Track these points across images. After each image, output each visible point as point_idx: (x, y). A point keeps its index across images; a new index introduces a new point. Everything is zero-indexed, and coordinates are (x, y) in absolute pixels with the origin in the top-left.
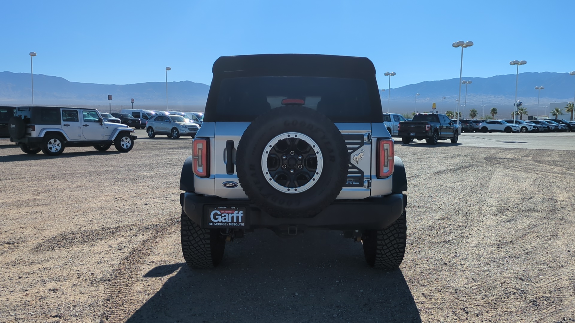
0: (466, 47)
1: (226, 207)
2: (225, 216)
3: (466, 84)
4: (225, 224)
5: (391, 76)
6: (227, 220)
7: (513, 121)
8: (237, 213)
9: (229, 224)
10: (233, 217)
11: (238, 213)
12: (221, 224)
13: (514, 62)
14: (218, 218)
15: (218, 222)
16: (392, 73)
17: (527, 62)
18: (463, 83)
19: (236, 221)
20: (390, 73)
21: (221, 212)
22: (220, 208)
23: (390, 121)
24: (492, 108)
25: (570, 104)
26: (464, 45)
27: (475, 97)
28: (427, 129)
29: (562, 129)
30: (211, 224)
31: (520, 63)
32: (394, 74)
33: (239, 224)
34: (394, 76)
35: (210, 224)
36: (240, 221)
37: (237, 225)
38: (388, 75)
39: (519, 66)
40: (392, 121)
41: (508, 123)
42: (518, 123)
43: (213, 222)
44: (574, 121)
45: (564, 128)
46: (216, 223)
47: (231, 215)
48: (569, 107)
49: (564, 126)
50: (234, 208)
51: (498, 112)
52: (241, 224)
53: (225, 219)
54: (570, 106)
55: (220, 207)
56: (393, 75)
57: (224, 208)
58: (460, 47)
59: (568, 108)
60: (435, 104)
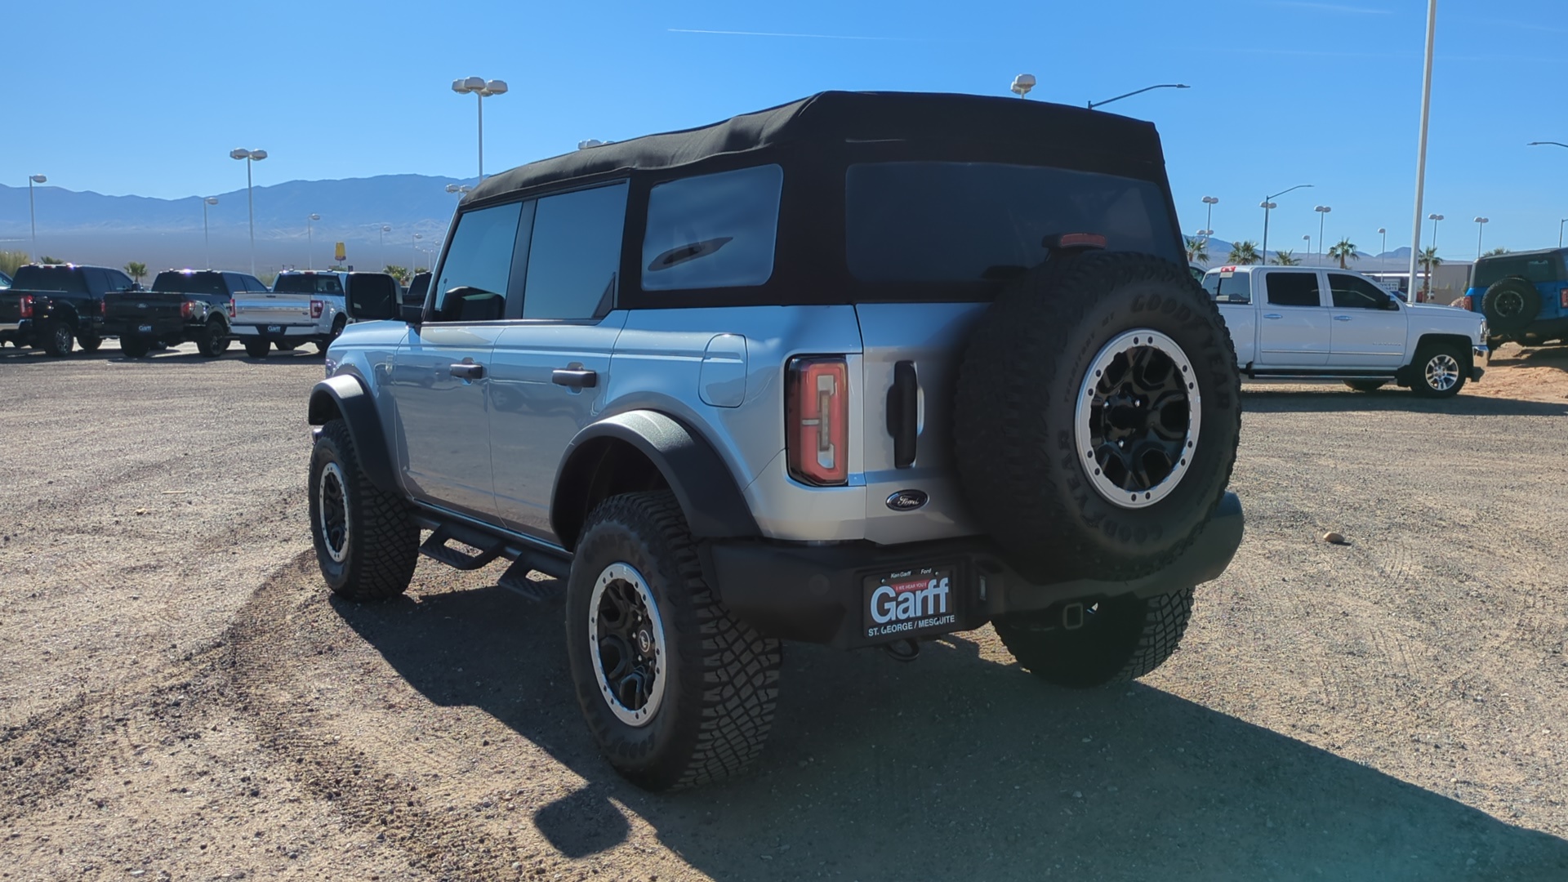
0: (487, 95)
1: (909, 573)
2: (906, 600)
3: (457, 193)
4: (909, 626)
5: (251, 161)
6: (911, 614)
8: (935, 587)
9: (918, 624)
10: (925, 600)
11: (937, 586)
12: (899, 627)
13: (588, 143)
14: (889, 610)
15: (890, 622)
16: (254, 152)
19: (932, 613)
20: (251, 151)
21: (897, 589)
22: (896, 576)
26: (485, 90)
27: (437, 228)
30: (874, 631)
32: (261, 156)
33: (943, 620)
34: (262, 160)
35: (871, 633)
36: (943, 609)
37: (938, 623)
38: (241, 157)
43: (879, 625)
46: (885, 625)
47: (920, 595)
50: (930, 571)
52: (948, 617)
53: (905, 611)
55: (896, 572)
56: (260, 158)
57: (905, 574)
58: (473, 95)
60: (342, 244)
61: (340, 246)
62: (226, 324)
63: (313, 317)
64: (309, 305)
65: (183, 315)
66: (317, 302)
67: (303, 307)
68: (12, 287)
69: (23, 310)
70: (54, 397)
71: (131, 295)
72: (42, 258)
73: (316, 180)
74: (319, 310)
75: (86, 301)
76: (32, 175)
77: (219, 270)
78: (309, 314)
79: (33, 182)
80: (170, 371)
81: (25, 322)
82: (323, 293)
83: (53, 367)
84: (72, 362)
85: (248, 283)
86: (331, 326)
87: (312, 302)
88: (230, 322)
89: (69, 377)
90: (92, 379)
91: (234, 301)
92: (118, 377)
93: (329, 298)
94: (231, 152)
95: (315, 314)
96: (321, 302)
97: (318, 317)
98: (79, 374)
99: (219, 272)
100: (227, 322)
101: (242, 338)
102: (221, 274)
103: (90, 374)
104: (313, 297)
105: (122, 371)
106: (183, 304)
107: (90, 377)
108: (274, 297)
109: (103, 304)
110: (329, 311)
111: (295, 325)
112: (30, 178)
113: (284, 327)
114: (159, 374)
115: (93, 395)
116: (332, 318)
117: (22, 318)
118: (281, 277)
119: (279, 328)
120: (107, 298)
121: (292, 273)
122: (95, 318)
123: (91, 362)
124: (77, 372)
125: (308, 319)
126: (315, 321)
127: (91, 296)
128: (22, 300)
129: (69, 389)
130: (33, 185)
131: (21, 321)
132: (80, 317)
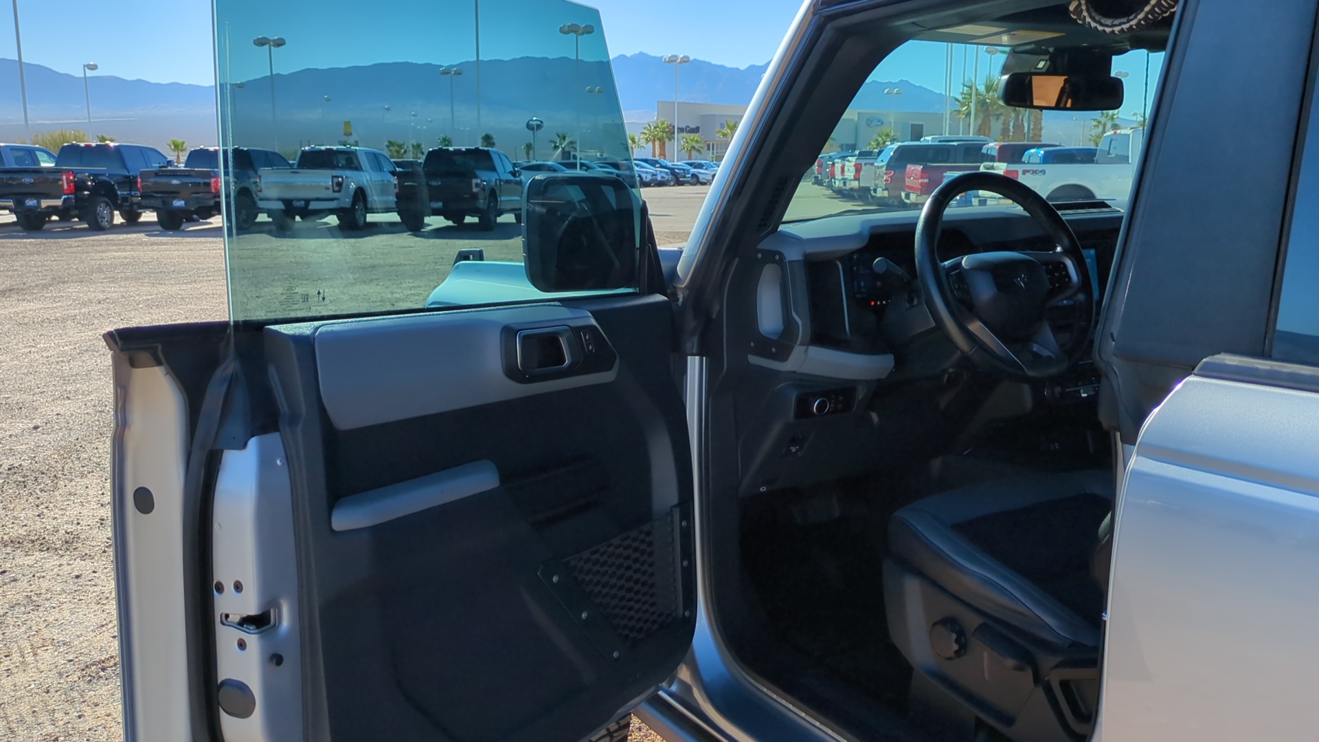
3: (449, 75)
5: (272, 48)
7: (576, 164)
13: (569, 26)
16: (274, 40)
17: (595, 29)
18: (442, 74)
20: (271, 38)
23: (358, 168)
24: (484, 135)
25: (650, 127)
28: (475, 190)
29: (663, 179)
31: (580, 31)
32: (280, 43)
34: (281, 47)
38: (263, 44)
39: (579, 37)
40: (364, 169)
41: (567, 168)
42: (585, 168)
44: (678, 161)
45: (666, 177)
48: (647, 132)
49: (667, 173)
51: (496, 144)
54: (650, 130)
59: (645, 134)
60: (349, 122)
61: (347, 124)
62: (253, 198)
63: (334, 191)
64: (331, 180)
65: (213, 191)
66: (338, 177)
67: (324, 182)
68: (56, 165)
69: (66, 187)
70: (81, 282)
71: (166, 172)
72: (98, 137)
73: (325, 68)
74: (340, 185)
75: (126, 177)
76: (86, 64)
77: (245, 147)
78: (331, 188)
79: (87, 70)
80: (201, 247)
81: (68, 198)
82: (343, 168)
83: (91, 243)
84: (111, 237)
85: (273, 160)
86: (351, 200)
87: (333, 177)
88: (257, 196)
89: (104, 255)
90: (125, 258)
91: (260, 177)
92: (152, 254)
93: (348, 173)
94: (255, 40)
95: (336, 189)
96: (342, 177)
97: (339, 191)
98: (114, 251)
99: (245, 149)
100: (255, 196)
101: (270, 213)
102: (247, 150)
103: (125, 251)
104: (335, 173)
105: (155, 247)
106: (213, 180)
107: (124, 254)
108: (298, 173)
109: (139, 180)
110: (348, 186)
111: (318, 199)
112: (84, 66)
113: (308, 201)
114: (191, 250)
115: (121, 278)
116: (352, 193)
117: (65, 194)
118: (304, 153)
119: (303, 202)
120: (143, 175)
121: (313, 150)
122: (133, 193)
123: (129, 236)
124: (113, 248)
125: (330, 194)
126: (336, 195)
127: (129, 172)
128: (64, 177)
129: (100, 270)
130: (87, 75)
131: (64, 197)
132: (119, 193)
